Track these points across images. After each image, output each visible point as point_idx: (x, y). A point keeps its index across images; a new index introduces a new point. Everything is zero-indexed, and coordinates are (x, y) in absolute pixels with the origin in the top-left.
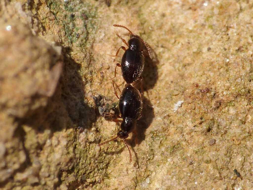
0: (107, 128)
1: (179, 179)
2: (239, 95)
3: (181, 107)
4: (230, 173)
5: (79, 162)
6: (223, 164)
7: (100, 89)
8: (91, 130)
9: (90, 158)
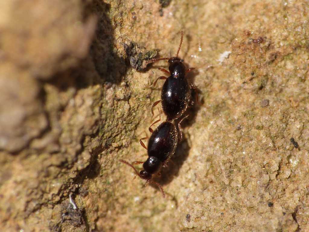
0: (138, 81)
1: (224, 147)
2: (298, 47)
3: (228, 58)
4: (285, 143)
5: (105, 124)
6: (278, 131)
7: (131, 33)
8: (120, 84)
9: (118, 119)
